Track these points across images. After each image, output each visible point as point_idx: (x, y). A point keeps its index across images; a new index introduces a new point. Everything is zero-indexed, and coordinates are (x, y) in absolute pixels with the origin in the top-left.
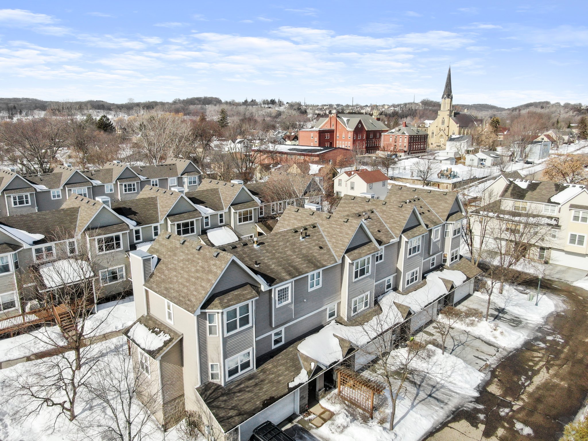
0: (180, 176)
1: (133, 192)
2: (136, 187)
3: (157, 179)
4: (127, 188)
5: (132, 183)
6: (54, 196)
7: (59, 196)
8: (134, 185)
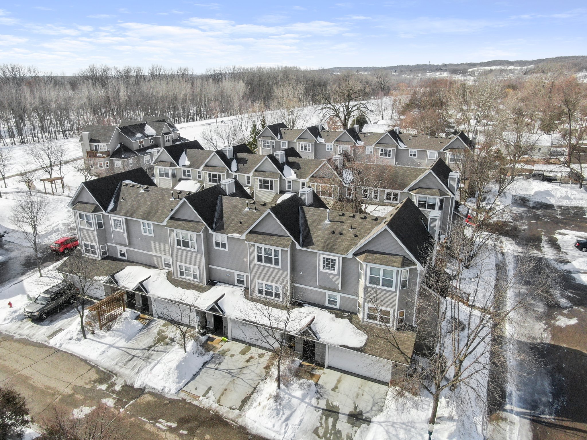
0: (442, 151)
1: (387, 157)
2: (391, 153)
3: (416, 150)
4: (383, 153)
5: (388, 149)
6: (328, 149)
7: (331, 149)
8: (390, 151)
